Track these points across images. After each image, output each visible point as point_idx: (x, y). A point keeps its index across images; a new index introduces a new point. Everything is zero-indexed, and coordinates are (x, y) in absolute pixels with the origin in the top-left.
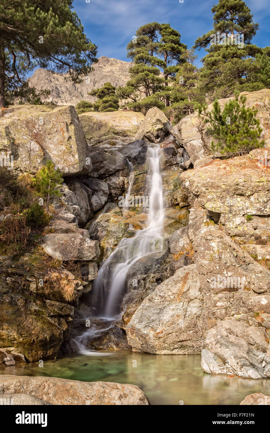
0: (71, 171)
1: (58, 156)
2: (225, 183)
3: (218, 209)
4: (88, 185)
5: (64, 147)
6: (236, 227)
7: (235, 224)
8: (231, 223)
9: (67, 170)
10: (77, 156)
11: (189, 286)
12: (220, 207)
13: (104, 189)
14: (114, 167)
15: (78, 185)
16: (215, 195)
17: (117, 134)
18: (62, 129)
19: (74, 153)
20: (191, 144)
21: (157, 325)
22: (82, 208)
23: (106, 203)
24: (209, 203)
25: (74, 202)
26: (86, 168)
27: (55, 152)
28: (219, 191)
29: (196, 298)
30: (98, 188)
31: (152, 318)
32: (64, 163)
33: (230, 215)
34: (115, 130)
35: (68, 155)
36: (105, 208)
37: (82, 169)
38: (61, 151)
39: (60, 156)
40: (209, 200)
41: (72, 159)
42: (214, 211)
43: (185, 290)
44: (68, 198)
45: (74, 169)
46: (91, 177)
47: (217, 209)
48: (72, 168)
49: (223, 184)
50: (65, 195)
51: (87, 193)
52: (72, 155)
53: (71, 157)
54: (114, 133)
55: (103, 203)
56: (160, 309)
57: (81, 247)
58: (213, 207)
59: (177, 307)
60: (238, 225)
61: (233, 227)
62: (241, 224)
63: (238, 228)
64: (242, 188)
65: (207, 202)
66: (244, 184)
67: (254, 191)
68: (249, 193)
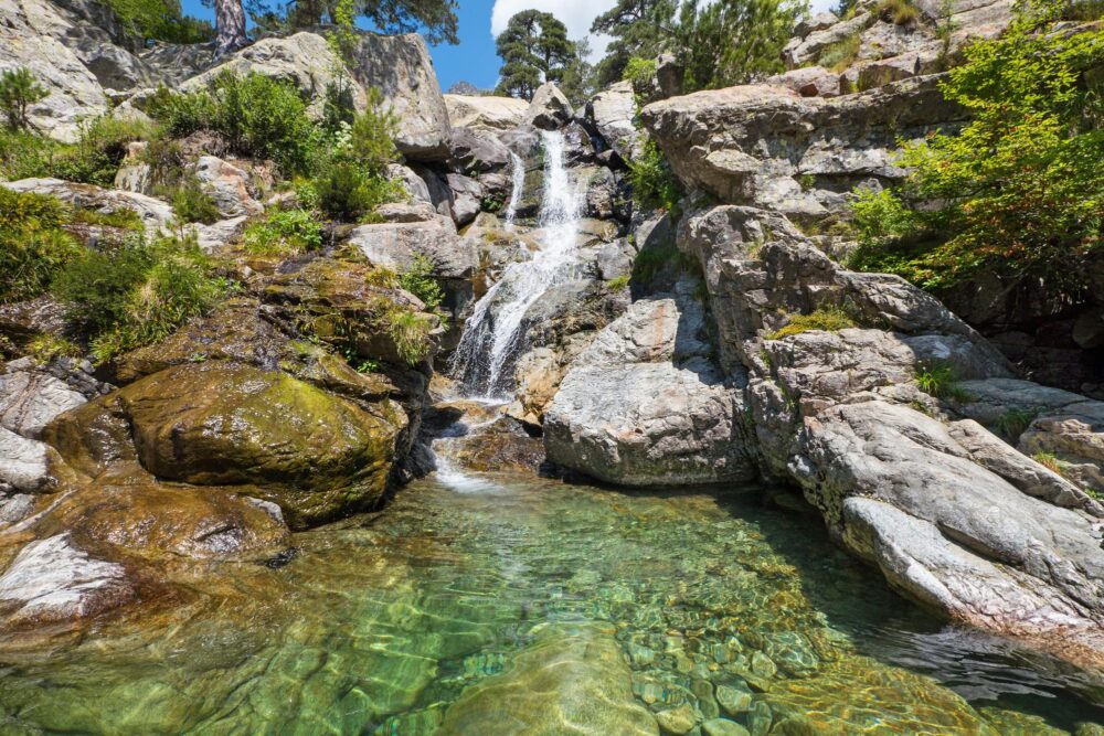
0: (418, 143)
2: (753, 108)
3: (737, 163)
6: (781, 201)
7: (776, 195)
8: (766, 193)
10: (429, 120)
12: (742, 160)
13: (473, 189)
14: (489, 158)
16: (729, 135)
17: (491, 124)
20: (610, 127)
21: (619, 414)
23: (478, 212)
26: (444, 145)
28: (738, 124)
29: (695, 354)
30: (465, 189)
31: (603, 399)
33: (765, 177)
34: (487, 118)
36: (478, 219)
37: (438, 143)
40: (716, 147)
41: (421, 124)
42: (729, 168)
43: (666, 338)
44: (412, 186)
45: (424, 140)
47: (734, 163)
49: (751, 110)
50: (407, 180)
52: (421, 116)
53: (419, 120)
54: (485, 122)
55: (474, 211)
56: (618, 380)
57: (439, 247)
60: (785, 196)
61: (774, 200)
62: (791, 195)
63: (786, 202)
64: (795, 115)
65: (711, 150)
66: (798, 107)
67: (820, 122)
68: (809, 127)
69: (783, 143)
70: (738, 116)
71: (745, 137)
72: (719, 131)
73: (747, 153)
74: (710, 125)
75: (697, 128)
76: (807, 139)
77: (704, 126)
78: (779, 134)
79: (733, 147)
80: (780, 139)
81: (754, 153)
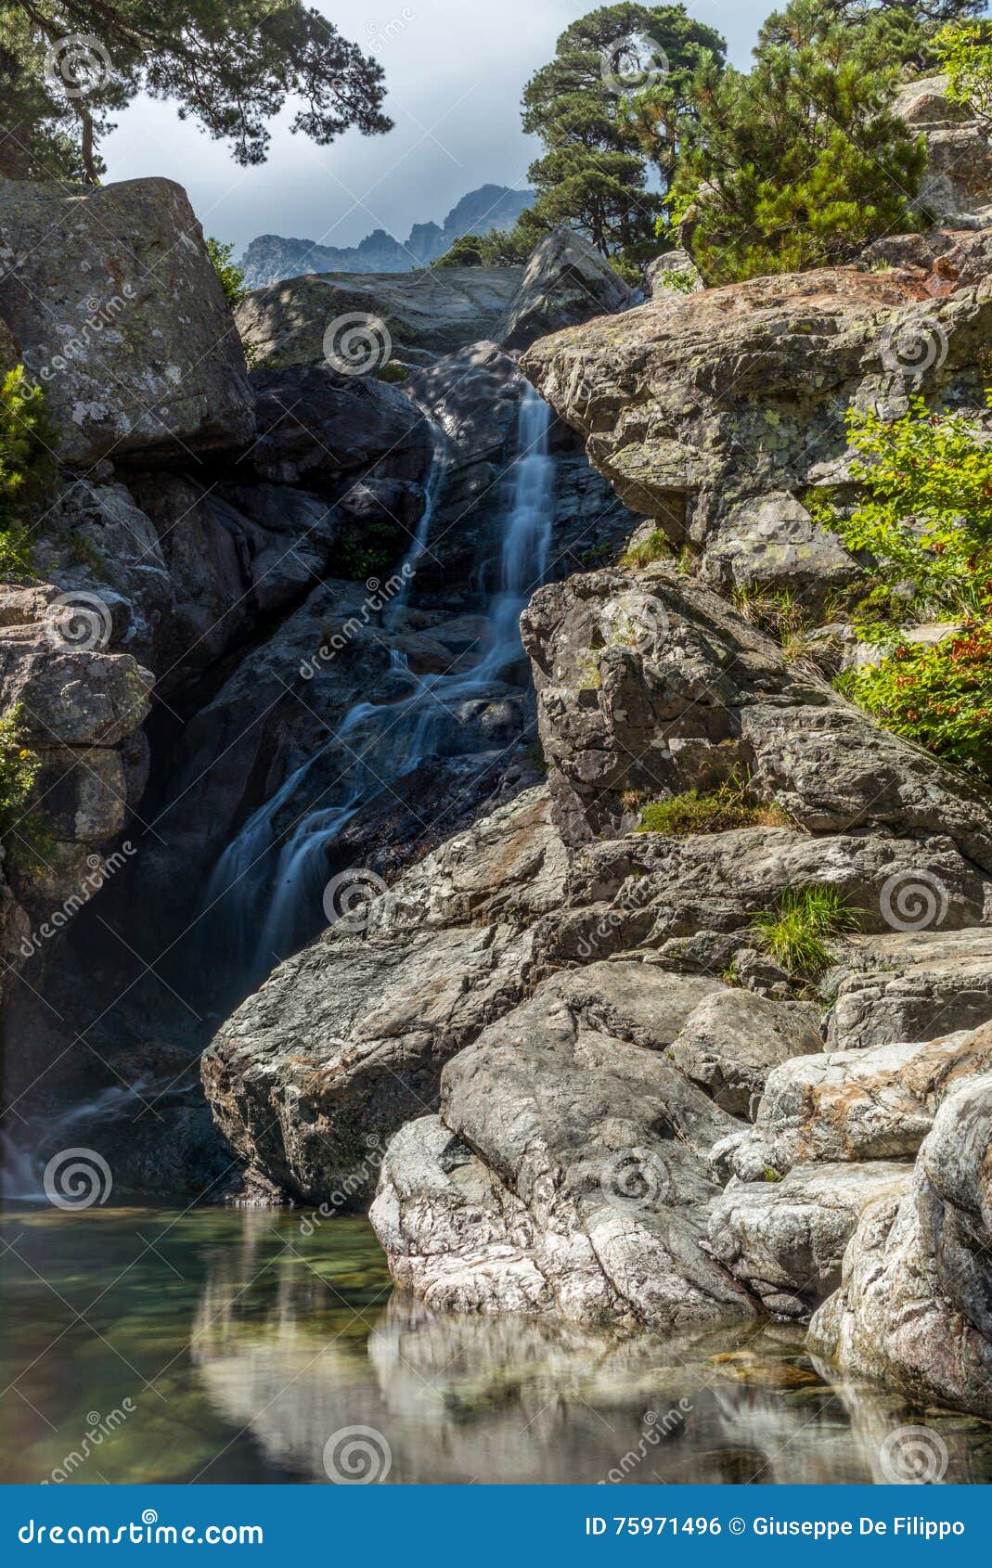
0: (142, 430)
1: (91, 369)
3: (672, 468)
4: (245, 510)
5: (119, 335)
6: (760, 549)
7: (752, 536)
8: (732, 534)
9: (125, 425)
11: (535, 851)
12: (682, 461)
13: (314, 522)
14: (364, 440)
15: (184, 498)
16: (657, 408)
18: (113, 264)
19: (162, 358)
21: (337, 1035)
22: (202, 590)
23: (316, 578)
24: (629, 447)
25: (147, 550)
26: (217, 425)
28: (675, 384)
30: (289, 523)
31: (325, 1004)
32: (112, 394)
34: (407, 327)
35: (136, 366)
36: (312, 599)
37: (196, 424)
38: (104, 350)
39: (97, 367)
40: (633, 434)
41: (152, 383)
42: (653, 482)
43: (512, 871)
44: (112, 532)
45: (156, 422)
46: (265, 479)
47: (665, 469)
48: (147, 418)
49: (696, 353)
51: (234, 534)
52: (154, 366)
53: (148, 375)
55: (305, 577)
56: (382, 965)
58: (647, 464)
59: (458, 950)
60: (773, 536)
61: (745, 547)
62: (782, 534)
63: (769, 552)
64: (784, 358)
65: (623, 443)
66: (795, 340)
67: (844, 370)
68: (819, 381)
69: (772, 417)
70: (672, 365)
71: (686, 409)
72: (642, 398)
73: (694, 444)
74: (623, 387)
75: (594, 394)
76: (823, 406)
77: (611, 390)
78: (761, 400)
79: (667, 433)
80: (763, 410)
81: (708, 444)
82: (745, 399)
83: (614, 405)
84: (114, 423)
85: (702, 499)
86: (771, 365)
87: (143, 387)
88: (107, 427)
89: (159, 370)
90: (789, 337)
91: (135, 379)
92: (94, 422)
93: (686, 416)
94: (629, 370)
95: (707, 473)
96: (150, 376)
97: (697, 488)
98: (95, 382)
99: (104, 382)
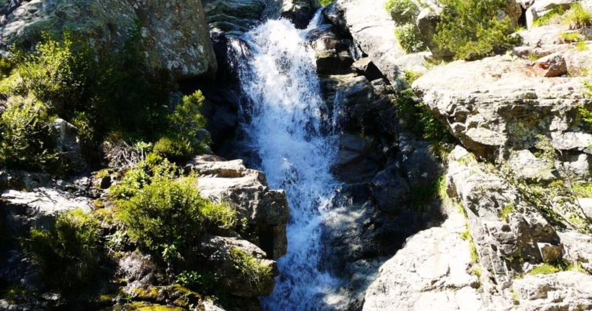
0: (192, 71)
1: (172, 47)
2: (498, 99)
3: (490, 139)
5: (181, 33)
8: (512, 162)
9: (186, 70)
12: (492, 136)
16: (481, 117)
19: (196, 42)
24: (472, 129)
27: (167, 41)
28: (488, 110)
32: (181, 58)
35: (187, 46)
37: (207, 68)
38: (176, 39)
39: (174, 46)
41: (194, 53)
42: (483, 142)
43: (441, 271)
45: (196, 68)
47: (487, 139)
49: (495, 101)
52: (194, 46)
53: (192, 49)
58: (480, 136)
63: (525, 170)
64: (526, 107)
65: (469, 127)
66: (530, 101)
67: (545, 112)
68: (538, 115)
69: (521, 125)
70: (487, 104)
71: (493, 119)
72: (475, 113)
73: (496, 131)
74: (468, 108)
75: (457, 110)
76: (538, 123)
77: (464, 109)
78: (518, 119)
79: (486, 127)
80: (518, 122)
81: (501, 132)
82: (513, 118)
83: (465, 114)
84: (182, 69)
85: (501, 150)
86: (523, 109)
87: (191, 54)
88: (180, 71)
89: (195, 47)
90: (528, 100)
91: (188, 51)
92: (175, 69)
93: (493, 121)
94: (470, 103)
95: (501, 141)
96: (193, 50)
97: (499, 146)
98: (174, 52)
99: (177, 52)
